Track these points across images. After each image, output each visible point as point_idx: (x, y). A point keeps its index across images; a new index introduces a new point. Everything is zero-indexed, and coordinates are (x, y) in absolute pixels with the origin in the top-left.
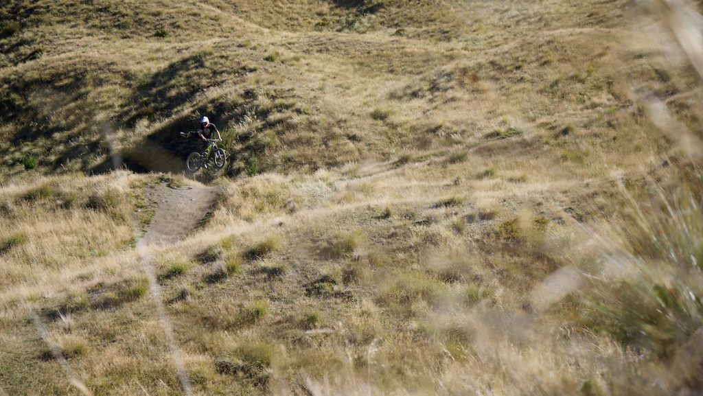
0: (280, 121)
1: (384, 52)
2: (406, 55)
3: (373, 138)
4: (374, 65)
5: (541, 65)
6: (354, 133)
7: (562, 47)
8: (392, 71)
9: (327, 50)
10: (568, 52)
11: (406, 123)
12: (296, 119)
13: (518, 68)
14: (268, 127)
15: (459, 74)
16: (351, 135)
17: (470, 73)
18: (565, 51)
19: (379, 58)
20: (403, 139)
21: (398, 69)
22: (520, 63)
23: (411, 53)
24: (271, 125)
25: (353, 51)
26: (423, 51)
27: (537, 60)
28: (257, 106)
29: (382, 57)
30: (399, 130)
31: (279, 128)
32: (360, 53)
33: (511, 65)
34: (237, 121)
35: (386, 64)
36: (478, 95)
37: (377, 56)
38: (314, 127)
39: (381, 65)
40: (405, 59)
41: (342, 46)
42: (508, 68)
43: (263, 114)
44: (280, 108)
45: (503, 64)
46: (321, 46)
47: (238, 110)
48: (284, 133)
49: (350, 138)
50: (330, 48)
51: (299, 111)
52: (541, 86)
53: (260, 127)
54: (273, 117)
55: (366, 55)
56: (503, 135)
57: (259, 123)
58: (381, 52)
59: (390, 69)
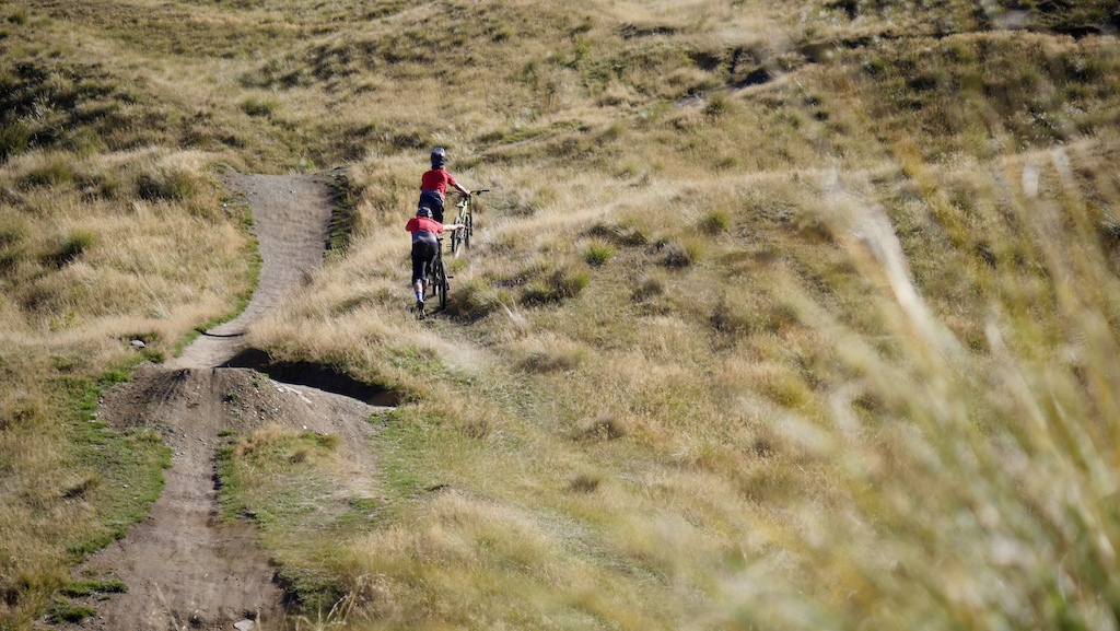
0: (100, 113)
1: (160, 21)
2: (195, 28)
3: (264, 143)
4: (148, 41)
5: (493, 40)
6: (231, 134)
7: (518, 15)
8: (180, 52)
9: (65, 14)
10: (529, 23)
11: (306, 121)
12: (126, 110)
13: (459, 43)
14: (80, 121)
15: (357, 51)
16: (226, 136)
17: (379, 50)
18: (525, 21)
19: (154, 30)
20: (310, 144)
21: (188, 48)
22: (459, 37)
23: (203, 24)
24: (87, 118)
25: (107, 18)
26: (222, 22)
27: (485, 33)
28: (52, 89)
29: (157, 28)
30: (299, 131)
31: (100, 123)
32: (120, 22)
33: (447, 38)
34: (21, 112)
35: (168, 41)
36: (406, 82)
37: (150, 26)
38: (160, 123)
39: (159, 42)
40: (194, 33)
41: (88, 9)
42: (442, 44)
43: (66, 101)
44: (93, 93)
45: (429, 37)
46: (53, 9)
47: (17, 96)
48: (111, 132)
49: (225, 142)
50: (69, 11)
51: (126, 98)
52: (508, 72)
53: (65, 121)
54: (86, 106)
55: (132, 25)
56: (508, 137)
57: (63, 116)
58: (154, 22)
59: (176, 47)
